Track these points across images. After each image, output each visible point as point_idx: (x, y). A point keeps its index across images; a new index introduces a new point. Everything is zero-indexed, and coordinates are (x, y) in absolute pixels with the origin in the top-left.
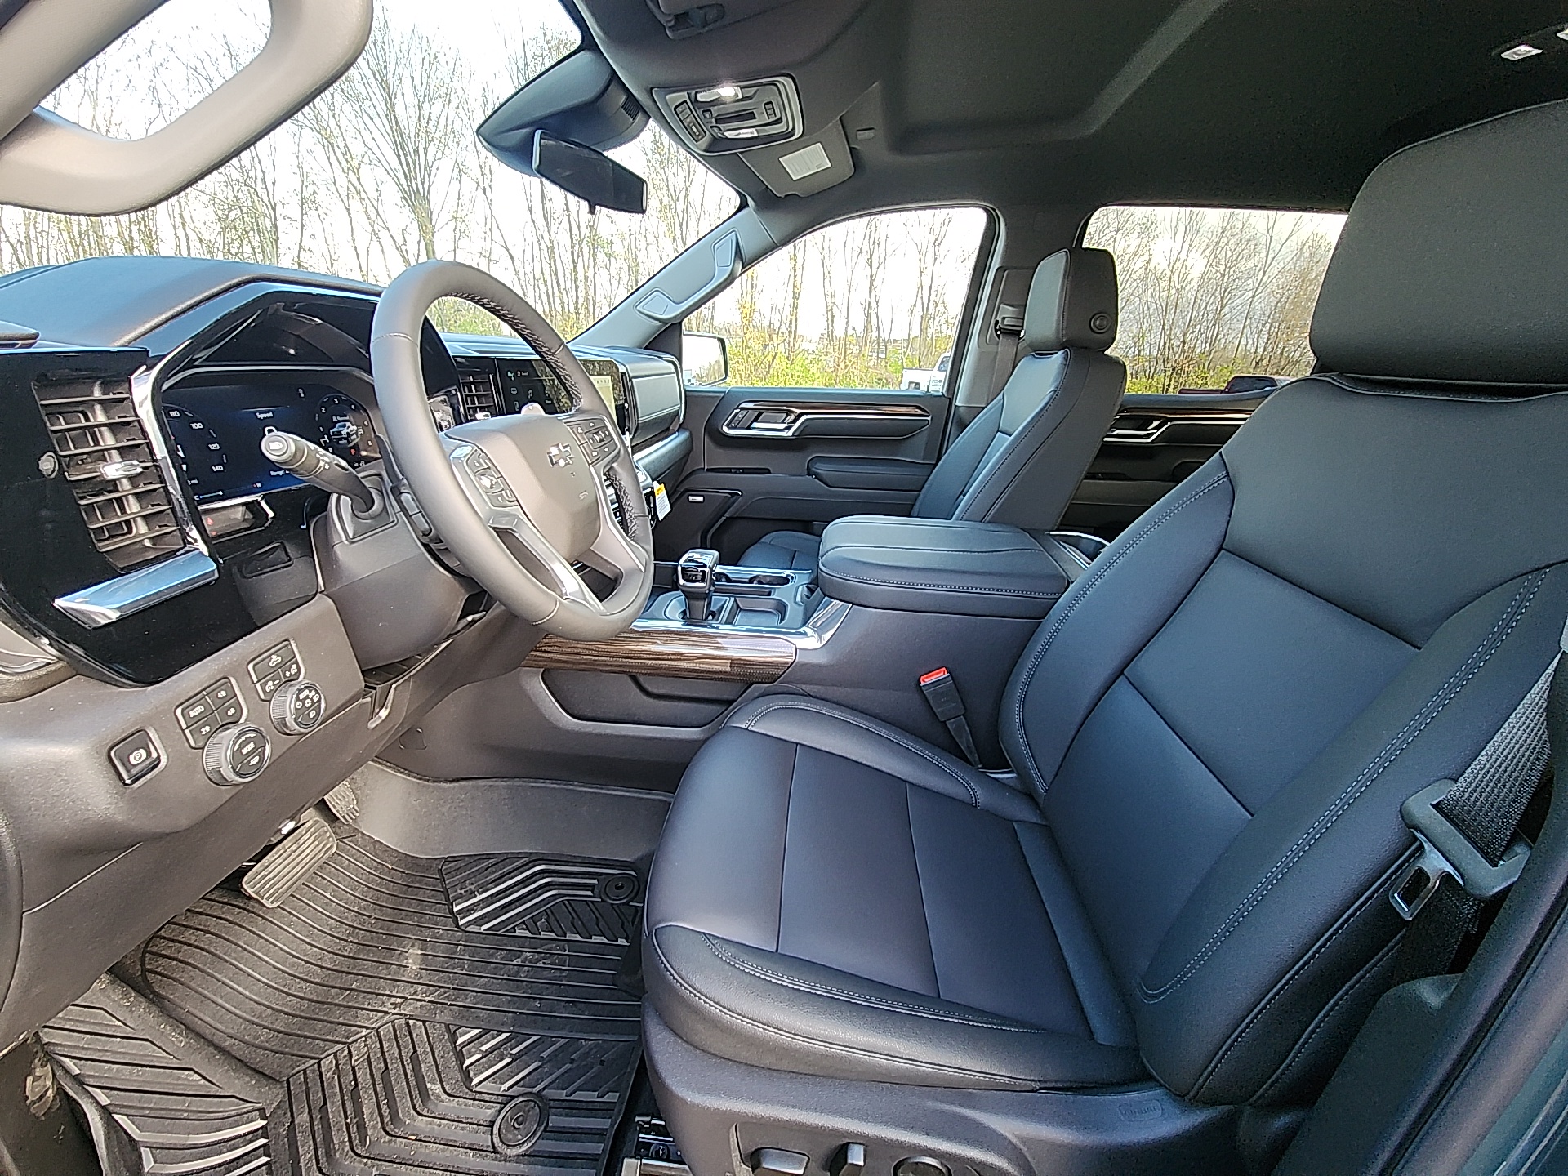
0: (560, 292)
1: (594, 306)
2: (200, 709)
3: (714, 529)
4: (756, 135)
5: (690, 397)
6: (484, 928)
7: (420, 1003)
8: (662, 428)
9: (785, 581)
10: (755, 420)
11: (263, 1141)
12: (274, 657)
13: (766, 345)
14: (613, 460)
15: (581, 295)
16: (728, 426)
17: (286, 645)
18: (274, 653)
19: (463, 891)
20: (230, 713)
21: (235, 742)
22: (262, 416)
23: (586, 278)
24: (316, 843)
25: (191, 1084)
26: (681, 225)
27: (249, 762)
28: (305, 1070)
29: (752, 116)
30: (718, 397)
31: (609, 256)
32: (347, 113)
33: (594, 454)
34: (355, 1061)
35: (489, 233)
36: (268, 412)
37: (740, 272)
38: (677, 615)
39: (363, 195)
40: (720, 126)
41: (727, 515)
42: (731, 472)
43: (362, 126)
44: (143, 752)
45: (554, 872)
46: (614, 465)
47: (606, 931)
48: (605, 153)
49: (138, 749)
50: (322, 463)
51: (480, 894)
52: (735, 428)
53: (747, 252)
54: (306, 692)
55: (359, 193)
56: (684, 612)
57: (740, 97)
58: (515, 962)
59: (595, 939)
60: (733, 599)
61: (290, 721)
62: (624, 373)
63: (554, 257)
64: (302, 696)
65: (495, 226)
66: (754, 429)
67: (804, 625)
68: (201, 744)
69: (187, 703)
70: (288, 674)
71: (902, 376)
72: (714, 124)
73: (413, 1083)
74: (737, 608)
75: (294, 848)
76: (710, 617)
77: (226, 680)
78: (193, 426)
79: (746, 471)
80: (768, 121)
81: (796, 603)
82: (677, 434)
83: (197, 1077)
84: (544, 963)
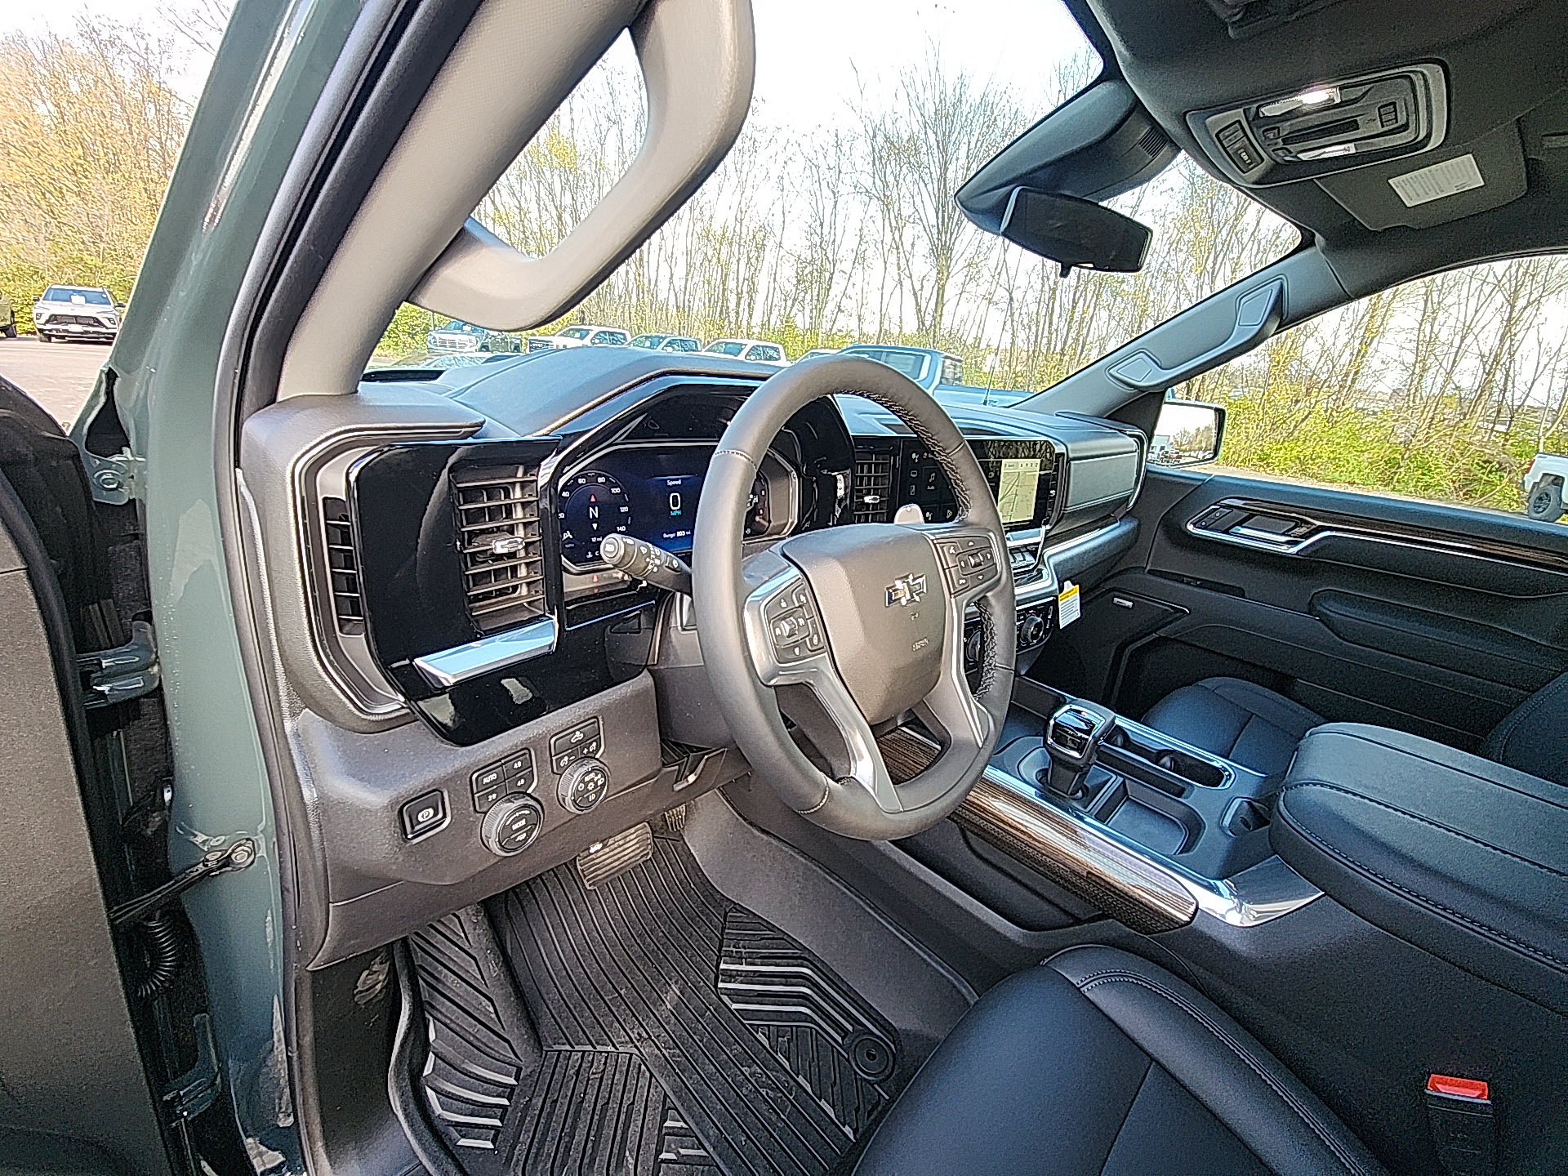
0: (1049, 333)
1: (1083, 348)
2: (493, 777)
3: (1138, 644)
4: (1353, 151)
5: (1151, 482)
6: (734, 1006)
7: (657, 1051)
8: (1101, 515)
9: (1213, 777)
10: (1240, 524)
11: (505, 1102)
12: (578, 733)
13: (1297, 401)
14: (989, 589)
15: (1073, 334)
16: (1194, 524)
17: (594, 723)
18: (579, 730)
19: (734, 950)
20: (519, 784)
21: (509, 816)
22: (670, 483)
23: (1082, 319)
24: (638, 846)
25: (487, 1014)
26: (1216, 258)
27: (516, 838)
28: (560, 1052)
29: (1354, 125)
30: (1192, 485)
31: (1115, 295)
32: (907, 182)
33: (962, 581)
34: (593, 1073)
35: (997, 277)
36: (677, 480)
37: (1272, 332)
38: (1032, 775)
39: (901, 250)
40: (1288, 147)
41: (1161, 633)
42: (1182, 582)
43: (917, 190)
44: (431, 811)
45: (816, 985)
46: (989, 594)
47: (838, 1104)
48: (1101, 204)
49: (428, 808)
50: (650, 567)
51: (747, 964)
52: (1205, 528)
53: (1292, 303)
54: (592, 775)
55: (897, 248)
56: (1044, 772)
57: (1338, 101)
58: (743, 1069)
59: (823, 1103)
60: (1121, 779)
61: (568, 800)
62: (1063, 454)
63: (1054, 299)
64: (587, 779)
65: (1004, 272)
66: (1236, 535)
67: (1221, 879)
68: (485, 810)
69: (485, 769)
70: (586, 751)
71: (1531, 464)
72: (1281, 145)
73: (618, 1138)
74: (1122, 795)
75: (621, 843)
76: (1080, 794)
77: (526, 751)
78: (613, 490)
79: (1205, 584)
80: (1382, 130)
81: (1221, 828)
82: (1117, 524)
83: (491, 1009)
84: (767, 1093)
